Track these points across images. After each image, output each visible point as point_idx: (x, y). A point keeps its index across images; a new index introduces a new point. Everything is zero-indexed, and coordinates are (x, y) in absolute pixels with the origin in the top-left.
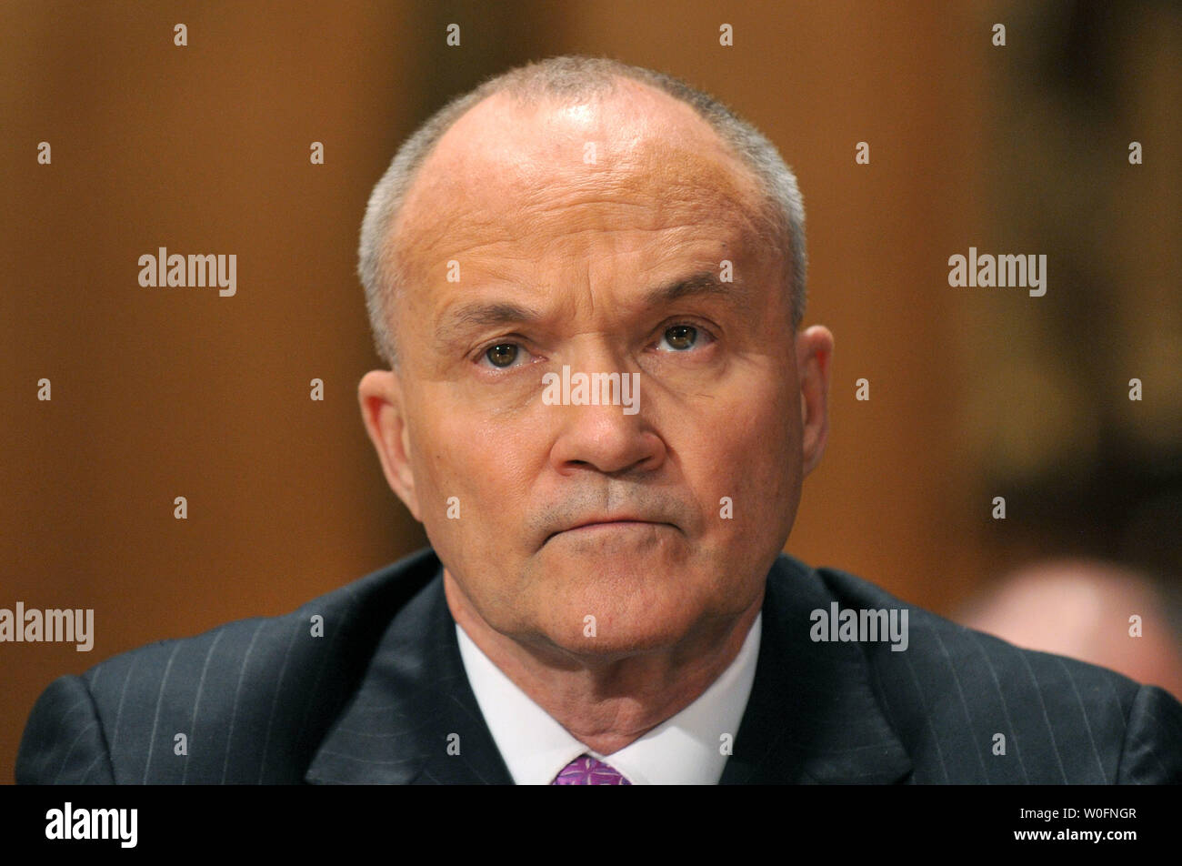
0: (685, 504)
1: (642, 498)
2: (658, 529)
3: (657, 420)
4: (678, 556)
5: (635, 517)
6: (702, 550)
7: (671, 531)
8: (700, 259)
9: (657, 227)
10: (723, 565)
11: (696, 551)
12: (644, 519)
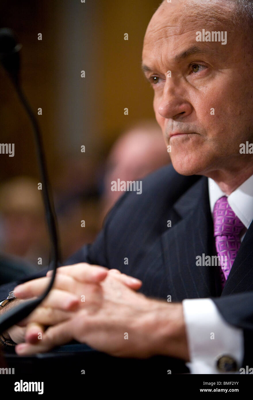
0: (196, 125)
1: (181, 126)
2: (189, 135)
3: (189, 98)
4: (199, 143)
5: (180, 133)
6: (208, 139)
7: (195, 135)
8: (193, 43)
9: (181, 33)
10: (217, 142)
11: (206, 140)
12: (183, 133)
